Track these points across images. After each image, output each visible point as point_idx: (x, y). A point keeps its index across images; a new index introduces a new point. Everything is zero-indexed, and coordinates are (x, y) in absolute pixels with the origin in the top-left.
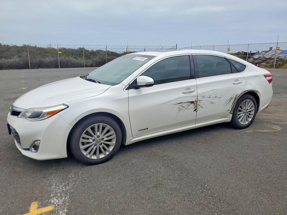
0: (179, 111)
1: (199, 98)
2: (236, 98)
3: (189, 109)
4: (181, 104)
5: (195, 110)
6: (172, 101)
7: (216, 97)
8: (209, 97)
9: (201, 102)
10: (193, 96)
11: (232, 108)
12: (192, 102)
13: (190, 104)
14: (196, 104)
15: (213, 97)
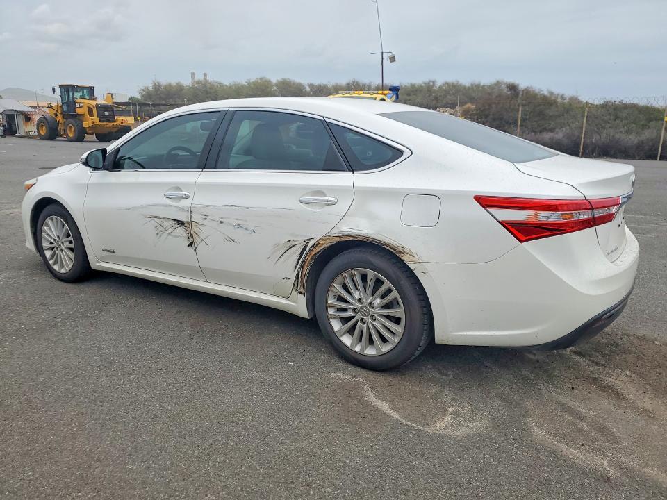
0: (157, 234)
1: (196, 218)
2: (306, 246)
3: (176, 236)
4: (157, 220)
5: (191, 244)
6: (142, 207)
7: (239, 226)
8: (221, 222)
9: (200, 227)
10: (182, 209)
11: (297, 276)
12: (181, 223)
13: (176, 226)
14: (188, 229)
15: (230, 224)
